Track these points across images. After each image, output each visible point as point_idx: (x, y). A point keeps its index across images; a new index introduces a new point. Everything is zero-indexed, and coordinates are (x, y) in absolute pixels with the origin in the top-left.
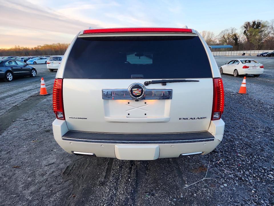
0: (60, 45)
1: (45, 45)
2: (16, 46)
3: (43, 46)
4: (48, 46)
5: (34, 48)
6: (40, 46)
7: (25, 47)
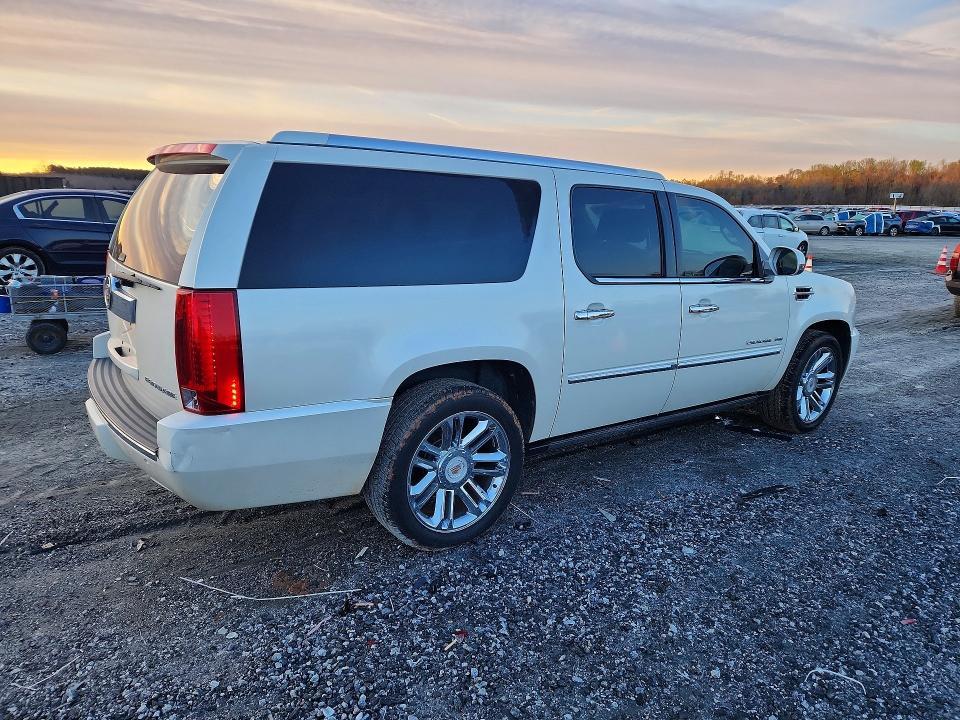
0: (873, 169)
1: (817, 168)
2: (722, 172)
3: (808, 172)
4: (825, 170)
5: (777, 178)
6: (799, 171)
7: (747, 175)
